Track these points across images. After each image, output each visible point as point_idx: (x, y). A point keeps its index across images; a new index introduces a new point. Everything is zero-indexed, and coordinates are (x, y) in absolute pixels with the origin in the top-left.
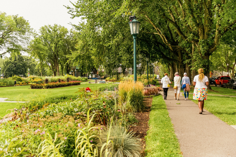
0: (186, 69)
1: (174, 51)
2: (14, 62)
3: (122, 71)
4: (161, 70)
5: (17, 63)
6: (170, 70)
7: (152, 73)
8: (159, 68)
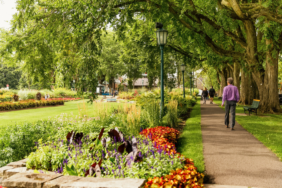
0: (267, 75)
1: (245, 15)
2: (3, 71)
3: (149, 83)
4: (205, 82)
5: (7, 72)
6: (220, 81)
7: (192, 86)
8: (203, 80)
